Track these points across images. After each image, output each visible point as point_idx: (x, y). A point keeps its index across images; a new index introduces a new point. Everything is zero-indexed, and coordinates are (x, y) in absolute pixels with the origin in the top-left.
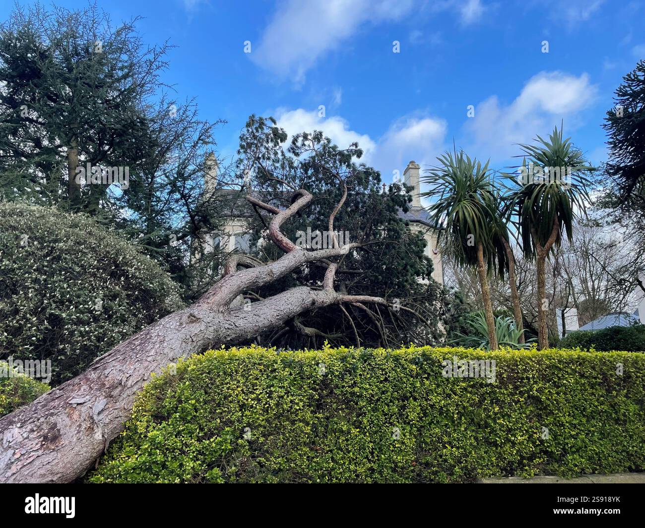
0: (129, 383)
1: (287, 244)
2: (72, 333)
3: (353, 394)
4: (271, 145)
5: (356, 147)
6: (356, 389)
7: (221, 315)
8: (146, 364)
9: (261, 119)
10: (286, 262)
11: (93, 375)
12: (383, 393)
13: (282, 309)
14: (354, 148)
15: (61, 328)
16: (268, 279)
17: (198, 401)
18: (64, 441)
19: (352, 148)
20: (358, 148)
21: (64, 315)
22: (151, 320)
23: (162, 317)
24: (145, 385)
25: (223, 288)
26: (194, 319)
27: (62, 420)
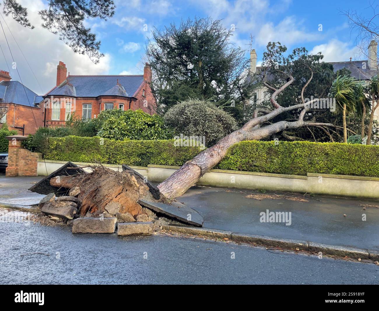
0: (225, 147)
1: (276, 105)
2: (210, 136)
3: (277, 151)
4: (277, 55)
5: (320, 54)
6: (278, 150)
7: (248, 132)
8: (228, 143)
9: (274, 43)
10: (274, 113)
11: (218, 145)
12: (285, 151)
13: (271, 130)
14: (319, 54)
15: (208, 134)
16: (265, 120)
17: (240, 151)
18: (214, 156)
19: (318, 54)
20: (321, 55)
21: (208, 131)
22: (229, 133)
23: (232, 132)
24: (228, 148)
25: (249, 124)
26: (240, 133)
27: (213, 153)
